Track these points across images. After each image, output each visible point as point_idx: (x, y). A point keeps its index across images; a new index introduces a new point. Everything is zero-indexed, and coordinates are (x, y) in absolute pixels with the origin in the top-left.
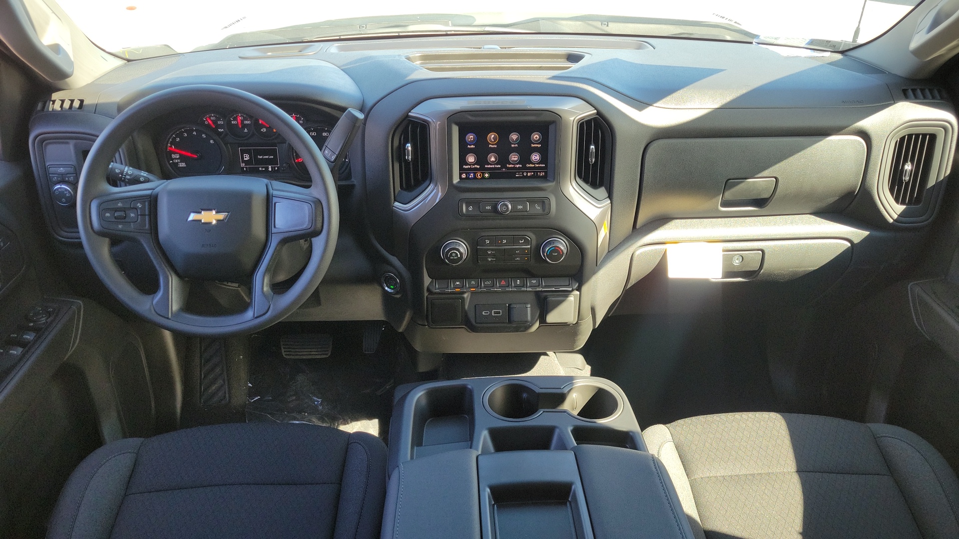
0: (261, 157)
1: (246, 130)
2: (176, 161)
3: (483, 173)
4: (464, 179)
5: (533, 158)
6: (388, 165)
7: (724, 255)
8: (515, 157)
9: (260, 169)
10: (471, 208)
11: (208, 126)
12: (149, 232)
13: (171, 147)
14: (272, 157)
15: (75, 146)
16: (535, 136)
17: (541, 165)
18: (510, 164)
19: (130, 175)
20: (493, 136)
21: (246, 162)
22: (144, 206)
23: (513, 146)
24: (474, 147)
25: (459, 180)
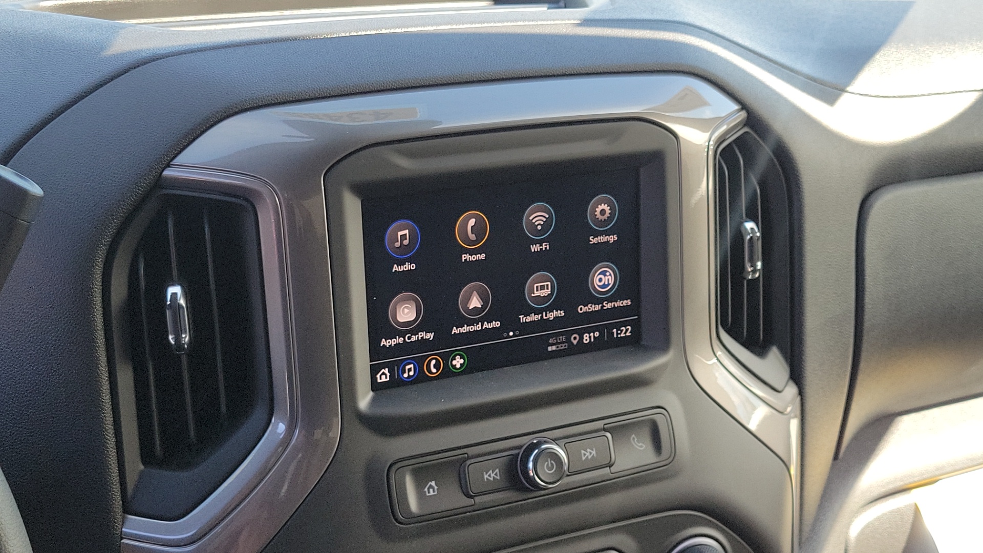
3: (447, 357)
4: (387, 386)
5: (596, 282)
8: (542, 288)
16: (599, 210)
17: (619, 304)
18: (529, 311)
20: (472, 222)
23: (535, 248)
24: (413, 267)
25: (371, 394)
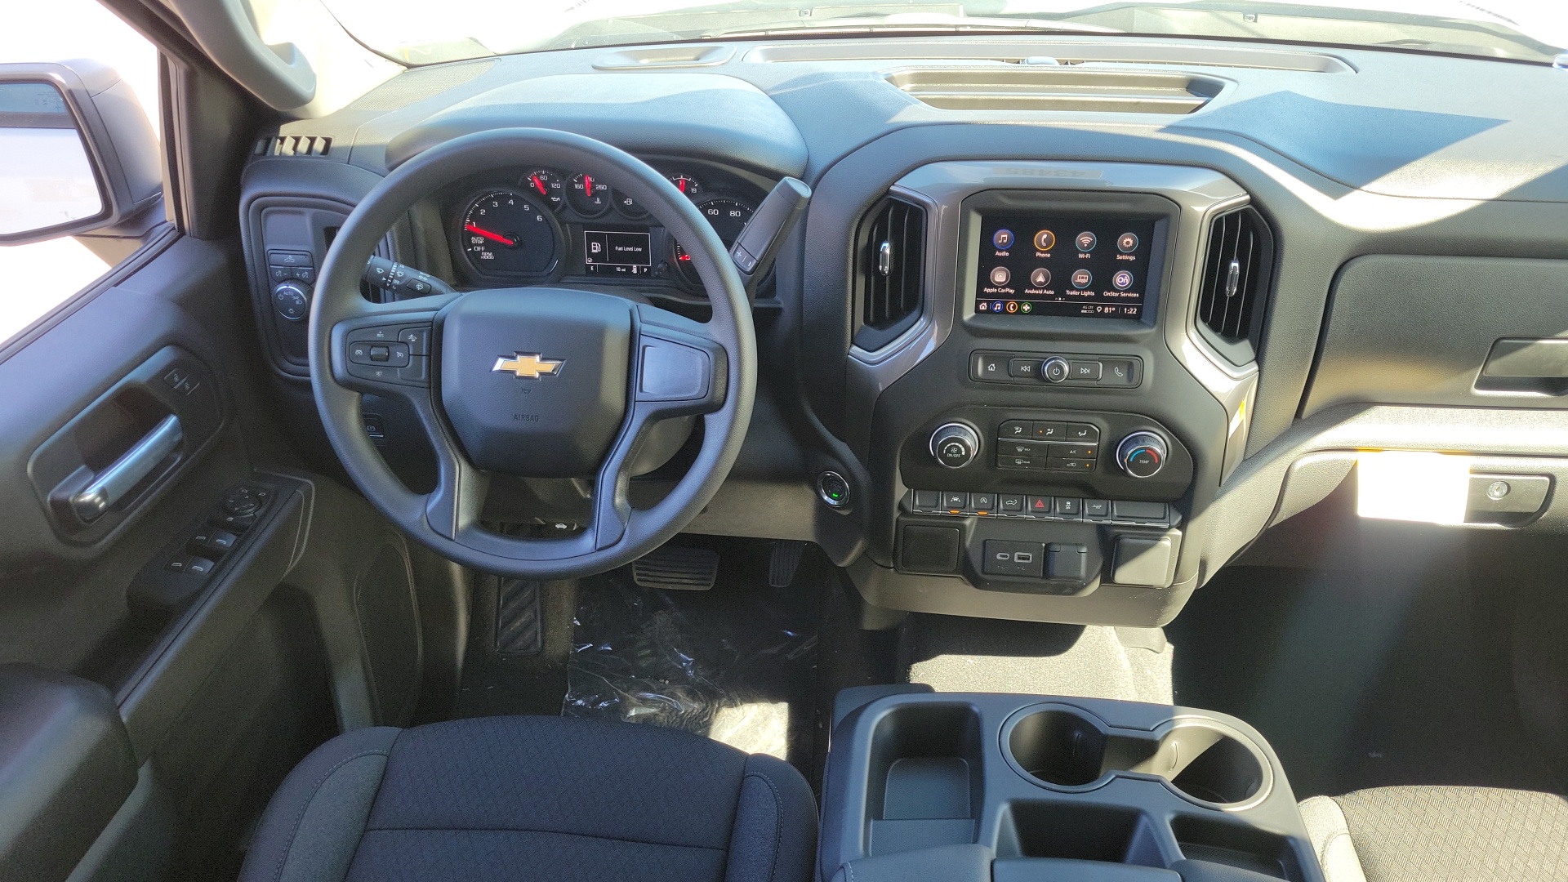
0: (620, 249)
1: (598, 201)
2: (479, 249)
3: (1020, 304)
4: (983, 312)
5: (1118, 280)
6: (845, 280)
7: (1472, 480)
8: (1083, 278)
9: (618, 269)
10: (992, 368)
11: (534, 192)
12: (427, 385)
13: (471, 223)
14: (640, 250)
15: (315, 221)
16: (1125, 241)
17: (1130, 295)
18: (1072, 289)
19: (400, 279)
20: (1045, 236)
21: (595, 257)
22: (420, 339)
23: (1081, 256)
24: (1007, 254)
25: (974, 314)
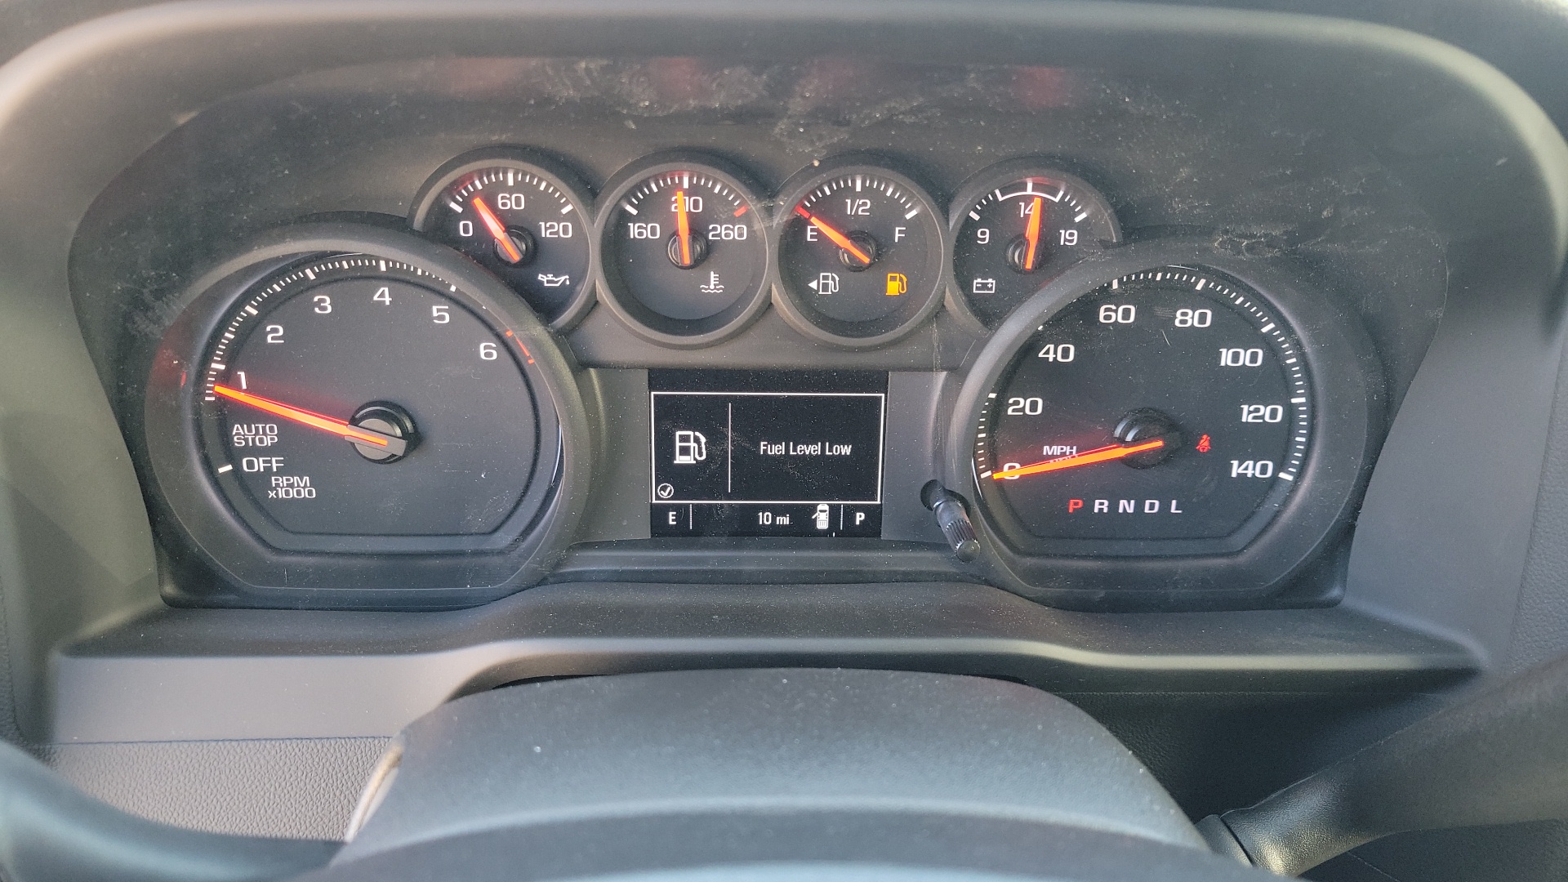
0: (777, 450)
1: (714, 285)
2: (259, 464)
9: (765, 519)
13: (229, 377)
14: (846, 450)
21: (684, 480)
